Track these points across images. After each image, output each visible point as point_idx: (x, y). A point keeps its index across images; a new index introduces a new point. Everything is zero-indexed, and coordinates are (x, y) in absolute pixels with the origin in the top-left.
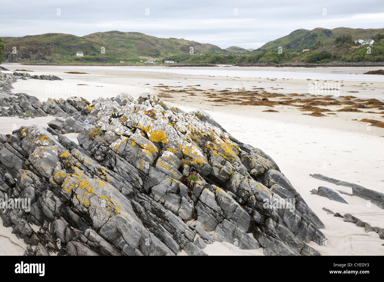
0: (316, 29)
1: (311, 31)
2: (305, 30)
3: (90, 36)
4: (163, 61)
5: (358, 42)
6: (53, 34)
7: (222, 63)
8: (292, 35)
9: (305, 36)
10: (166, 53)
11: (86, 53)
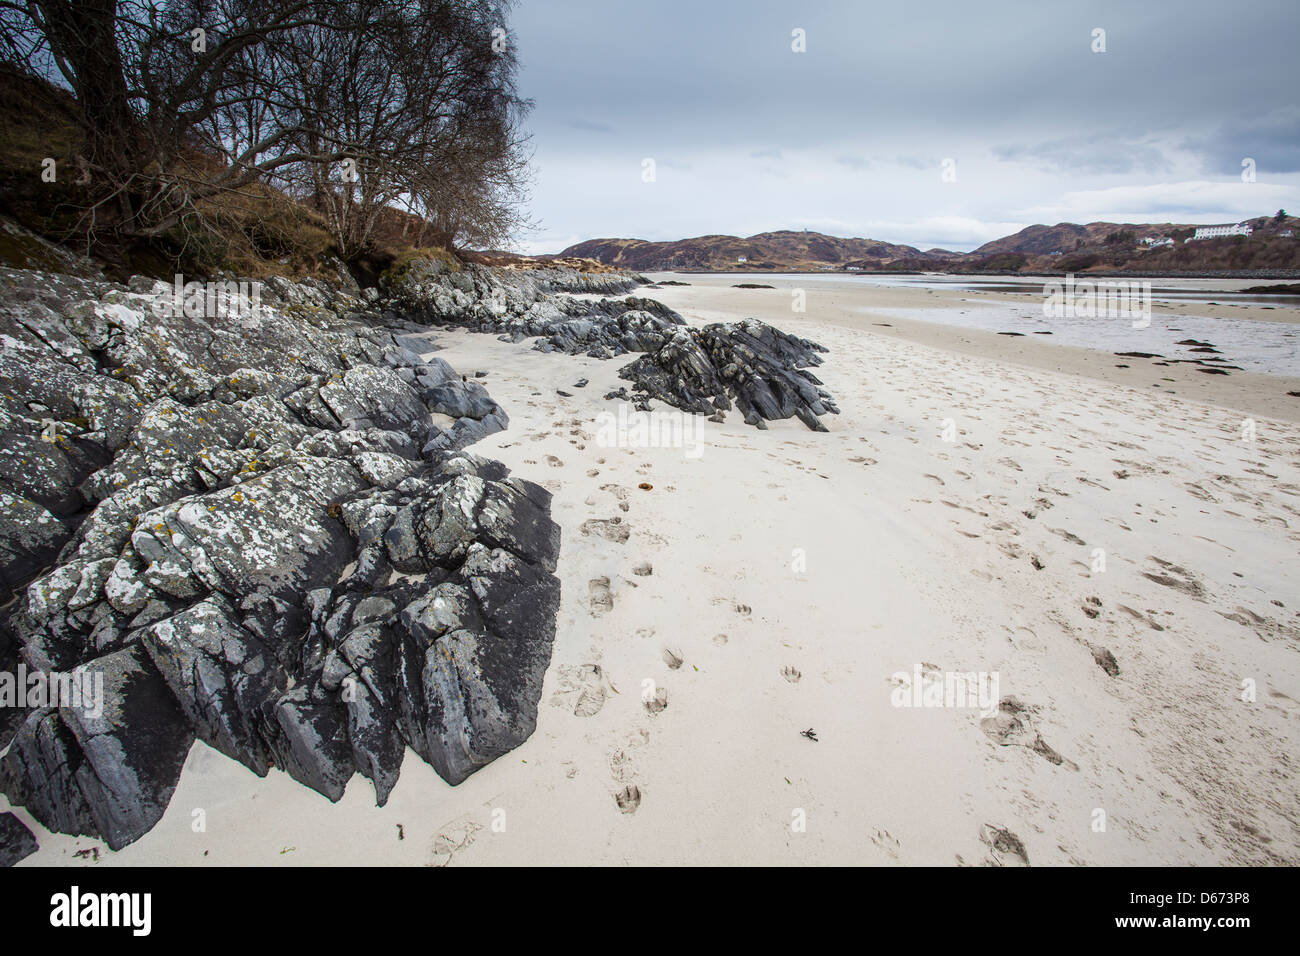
0: (1061, 225)
1: (1053, 228)
2: (1044, 226)
3: (755, 238)
4: (845, 267)
5: (1144, 242)
6: (713, 236)
7: (930, 270)
8: (1024, 233)
9: (1044, 234)
10: (848, 257)
11: (750, 258)
